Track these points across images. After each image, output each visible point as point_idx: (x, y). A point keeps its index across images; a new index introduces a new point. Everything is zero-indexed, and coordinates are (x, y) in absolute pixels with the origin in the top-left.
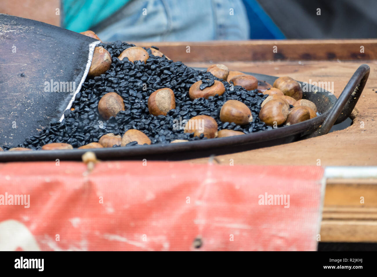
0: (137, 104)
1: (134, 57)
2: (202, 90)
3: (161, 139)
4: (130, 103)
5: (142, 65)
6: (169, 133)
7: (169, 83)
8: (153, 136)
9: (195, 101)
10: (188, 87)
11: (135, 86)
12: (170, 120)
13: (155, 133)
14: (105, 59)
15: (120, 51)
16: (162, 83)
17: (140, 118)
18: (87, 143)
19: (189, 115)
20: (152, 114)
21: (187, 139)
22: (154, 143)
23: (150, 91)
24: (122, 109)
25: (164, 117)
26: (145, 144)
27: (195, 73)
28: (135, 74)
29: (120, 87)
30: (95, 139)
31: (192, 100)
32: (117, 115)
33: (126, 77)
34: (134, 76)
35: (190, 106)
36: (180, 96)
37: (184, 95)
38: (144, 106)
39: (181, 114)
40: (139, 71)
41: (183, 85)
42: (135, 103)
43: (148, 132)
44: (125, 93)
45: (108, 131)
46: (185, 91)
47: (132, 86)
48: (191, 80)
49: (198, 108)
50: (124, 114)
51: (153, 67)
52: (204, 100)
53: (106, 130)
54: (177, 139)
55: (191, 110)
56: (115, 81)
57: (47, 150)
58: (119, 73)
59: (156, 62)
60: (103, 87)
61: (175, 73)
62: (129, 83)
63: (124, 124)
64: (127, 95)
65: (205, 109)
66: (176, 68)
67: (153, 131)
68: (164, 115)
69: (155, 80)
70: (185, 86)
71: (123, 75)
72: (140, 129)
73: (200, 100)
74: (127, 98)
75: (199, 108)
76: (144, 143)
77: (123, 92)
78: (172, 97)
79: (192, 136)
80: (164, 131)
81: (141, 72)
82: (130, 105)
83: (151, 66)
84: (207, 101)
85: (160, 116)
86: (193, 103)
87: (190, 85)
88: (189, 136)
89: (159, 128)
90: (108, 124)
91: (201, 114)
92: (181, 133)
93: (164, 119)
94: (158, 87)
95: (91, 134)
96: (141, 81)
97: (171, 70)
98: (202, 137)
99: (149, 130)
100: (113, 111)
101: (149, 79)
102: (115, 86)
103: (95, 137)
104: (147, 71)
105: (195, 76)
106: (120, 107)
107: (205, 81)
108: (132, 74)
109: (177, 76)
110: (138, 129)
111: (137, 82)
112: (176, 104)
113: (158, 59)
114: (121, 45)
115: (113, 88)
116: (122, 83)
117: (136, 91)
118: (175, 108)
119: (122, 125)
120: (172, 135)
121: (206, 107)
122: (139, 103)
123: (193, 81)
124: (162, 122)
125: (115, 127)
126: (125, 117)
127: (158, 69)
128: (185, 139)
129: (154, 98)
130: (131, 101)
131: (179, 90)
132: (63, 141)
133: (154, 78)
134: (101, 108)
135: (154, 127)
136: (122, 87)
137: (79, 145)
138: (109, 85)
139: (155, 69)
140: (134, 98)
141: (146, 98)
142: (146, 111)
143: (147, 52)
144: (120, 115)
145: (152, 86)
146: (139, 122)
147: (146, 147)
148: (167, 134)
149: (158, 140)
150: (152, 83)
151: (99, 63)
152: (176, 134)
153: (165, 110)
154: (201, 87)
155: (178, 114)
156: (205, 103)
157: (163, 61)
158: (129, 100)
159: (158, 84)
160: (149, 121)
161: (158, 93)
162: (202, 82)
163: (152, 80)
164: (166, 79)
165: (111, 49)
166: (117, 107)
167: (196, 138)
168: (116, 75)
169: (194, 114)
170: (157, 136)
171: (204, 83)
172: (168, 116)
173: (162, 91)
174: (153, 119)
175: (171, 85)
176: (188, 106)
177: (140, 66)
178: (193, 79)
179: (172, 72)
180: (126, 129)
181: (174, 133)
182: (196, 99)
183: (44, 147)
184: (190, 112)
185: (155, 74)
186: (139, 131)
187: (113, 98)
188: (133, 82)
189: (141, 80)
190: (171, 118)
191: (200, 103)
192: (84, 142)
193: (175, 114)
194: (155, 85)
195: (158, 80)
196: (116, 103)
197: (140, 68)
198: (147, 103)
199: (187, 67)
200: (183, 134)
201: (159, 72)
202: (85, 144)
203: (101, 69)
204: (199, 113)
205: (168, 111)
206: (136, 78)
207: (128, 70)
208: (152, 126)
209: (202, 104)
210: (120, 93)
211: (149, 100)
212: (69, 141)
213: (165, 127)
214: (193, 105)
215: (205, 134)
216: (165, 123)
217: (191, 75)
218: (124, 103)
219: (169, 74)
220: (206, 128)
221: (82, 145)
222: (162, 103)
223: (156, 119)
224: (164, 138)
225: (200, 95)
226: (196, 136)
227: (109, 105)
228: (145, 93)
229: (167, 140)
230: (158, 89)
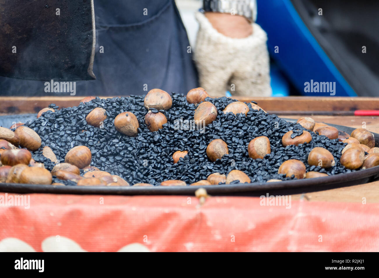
0: (239, 149)
1: (237, 110)
2: (293, 138)
3: (259, 178)
4: (233, 148)
5: (244, 117)
6: (265, 174)
7: (265, 132)
8: (252, 175)
9: (287, 147)
10: (281, 135)
11: (237, 135)
12: (266, 163)
13: (254, 173)
14: (212, 112)
15: (224, 105)
16: (259, 132)
17: (242, 160)
18: (197, 180)
19: (282, 159)
20: (251, 157)
21: (280, 179)
22: (253, 181)
23: (250, 138)
24: (226, 153)
25: (262, 160)
26: (246, 183)
27: (287, 124)
28: (238, 125)
29: (225, 135)
30: (204, 177)
31: (285, 146)
32: (223, 158)
33: (230, 127)
34: (236, 126)
35: (283, 151)
36: (275, 143)
37: (278, 142)
38: (244, 151)
39: (275, 158)
40: (241, 122)
41: (277, 134)
42: (237, 148)
43: (248, 172)
44: (229, 140)
45: (215, 171)
46: (279, 139)
47: (235, 134)
48: (284, 130)
49: (289, 154)
50: (228, 157)
51: (253, 118)
52: (295, 147)
53: (213, 170)
54: (272, 179)
55: (284, 155)
56: (221, 130)
57: (165, 186)
58: (224, 123)
59: (255, 115)
60: (211, 135)
61: (271, 124)
62: (232, 132)
63: (228, 165)
64: (231, 142)
65: (296, 154)
66: (271, 119)
67: (252, 172)
68: (262, 159)
69: (254, 129)
70: (279, 135)
71: (228, 125)
72: (241, 170)
73: (292, 146)
74: (231, 144)
75: (291, 154)
76: (245, 181)
77: (228, 139)
78: (268, 144)
79: (284, 177)
80: (261, 172)
81: (242, 123)
82: (233, 150)
83: (251, 117)
84: (297, 147)
85: (257, 159)
86: (286, 149)
87: (283, 134)
88: (282, 176)
89: (257, 169)
90: (214, 165)
91: (292, 159)
92: (276, 173)
93: (261, 162)
94: (257, 135)
95: (201, 173)
96: (243, 131)
97: (267, 121)
98: (292, 178)
99: (249, 171)
100: (219, 154)
101: (249, 129)
102: (221, 134)
103: (204, 176)
104: (248, 122)
105: (287, 127)
106: (224, 151)
107: (295, 131)
108: (235, 124)
109: (272, 126)
110: (240, 169)
111: (239, 131)
112: (271, 150)
113: (257, 112)
114: (226, 100)
115: (219, 135)
116: (227, 131)
117: (238, 138)
118: (271, 153)
119: (226, 166)
120: (268, 175)
121: (296, 153)
122: (241, 148)
123: (286, 131)
124: (260, 164)
125: (220, 167)
126: (229, 160)
127: (256, 120)
128: (279, 179)
129: (253, 144)
130: (234, 147)
131: (274, 138)
132: (177, 178)
133: (253, 128)
134: (209, 152)
135: (253, 168)
136: (227, 135)
137: (190, 182)
138: (215, 133)
139: (254, 120)
140: (236, 144)
141: (247, 144)
142: (246, 155)
143: (248, 106)
144: (225, 158)
145: (252, 134)
146: (241, 163)
147: (246, 185)
148: (264, 174)
149: (256, 179)
150: (251, 131)
151: (207, 115)
152: (271, 174)
153: (262, 154)
154: (292, 136)
155: (273, 158)
156: (295, 149)
157: (261, 114)
158: (232, 146)
159: (257, 133)
160: (249, 164)
161: (256, 141)
162: (293, 132)
163: (252, 129)
164: (263, 128)
165: (218, 103)
166: (222, 151)
167: (288, 178)
168: (221, 125)
169: (286, 158)
170: (255, 176)
171: (294, 132)
172: (264, 159)
173: (260, 139)
174: (252, 161)
175: (267, 134)
176: (281, 151)
177: (241, 118)
178: (286, 129)
179: (268, 123)
180: (230, 169)
181: (269, 174)
182: (288, 146)
183: (163, 183)
184: (282, 156)
185: (254, 125)
186: (241, 172)
187: (219, 143)
188: (236, 131)
189: (243, 129)
190: (267, 161)
191: (291, 150)
192: (194, 180)
193: (270, 158)
194: (254, 133)
195: (257, 129)
196: (222, 147)
197: (242, 120)
198: (247, 148)
199: (280, 119)
200: (277, 175)
201: (257, 123)
202: (195, 182)
203: (209, 120)
204: (290, 158)
205: (265, 155)
206: (238, 128)
207: (231, 121)
208: (251, 168)
209: (293, 150)
210: (225, 140)
211: (249, 146)
212: (182, 178)
213: (262, 168)
214: (285, 151)
215: (295, 175)
216: (262, 165)
217: (284, 126)
218: (228, 148)
219: (266, 124)
220: (296, 170)
221: (193, 182)
222: (259, 149)
223: (254, 162)
224: (261, 177)
225: (291, 143)
226: (288, 177)
227: (216, 149)
228: (246, 140)
229: (264, 179)
230: (257, 137)
